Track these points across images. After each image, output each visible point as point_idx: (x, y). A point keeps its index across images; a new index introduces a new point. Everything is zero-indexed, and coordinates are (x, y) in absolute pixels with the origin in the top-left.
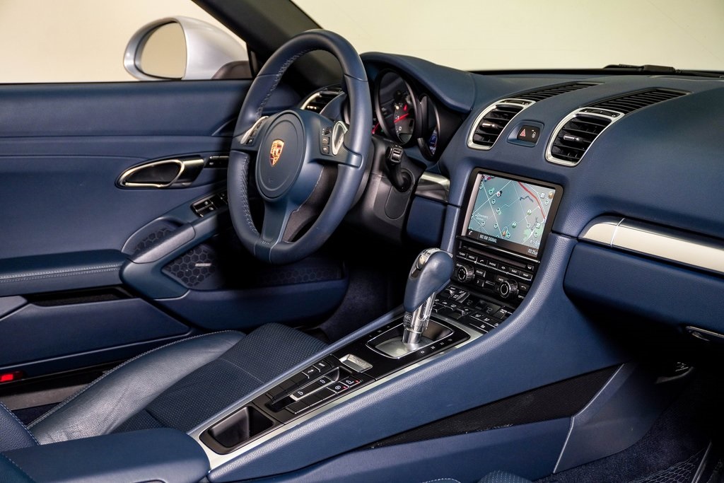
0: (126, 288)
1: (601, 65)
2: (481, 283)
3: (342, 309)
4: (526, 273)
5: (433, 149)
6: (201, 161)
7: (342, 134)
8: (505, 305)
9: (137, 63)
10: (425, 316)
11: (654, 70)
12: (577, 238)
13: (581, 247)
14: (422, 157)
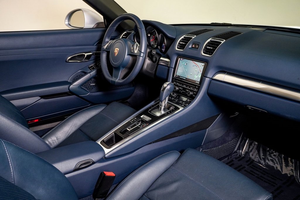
0: (70, 93)
1: (209, 23)
2: (181, 91)
3: (133, 95)
4: (196, 89)
5: (163, 50)
6: (91, 53)
7: (138, 47)
8: (189, 98)
9: (69, 23)
10: (166, 103)
11: (226, 25)
12: (212, 78)
13: (213, 81)
14: (160, 52)
